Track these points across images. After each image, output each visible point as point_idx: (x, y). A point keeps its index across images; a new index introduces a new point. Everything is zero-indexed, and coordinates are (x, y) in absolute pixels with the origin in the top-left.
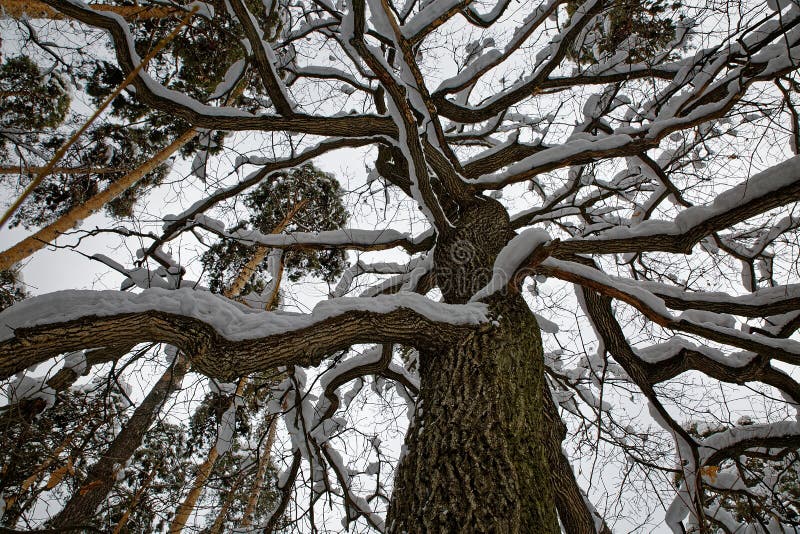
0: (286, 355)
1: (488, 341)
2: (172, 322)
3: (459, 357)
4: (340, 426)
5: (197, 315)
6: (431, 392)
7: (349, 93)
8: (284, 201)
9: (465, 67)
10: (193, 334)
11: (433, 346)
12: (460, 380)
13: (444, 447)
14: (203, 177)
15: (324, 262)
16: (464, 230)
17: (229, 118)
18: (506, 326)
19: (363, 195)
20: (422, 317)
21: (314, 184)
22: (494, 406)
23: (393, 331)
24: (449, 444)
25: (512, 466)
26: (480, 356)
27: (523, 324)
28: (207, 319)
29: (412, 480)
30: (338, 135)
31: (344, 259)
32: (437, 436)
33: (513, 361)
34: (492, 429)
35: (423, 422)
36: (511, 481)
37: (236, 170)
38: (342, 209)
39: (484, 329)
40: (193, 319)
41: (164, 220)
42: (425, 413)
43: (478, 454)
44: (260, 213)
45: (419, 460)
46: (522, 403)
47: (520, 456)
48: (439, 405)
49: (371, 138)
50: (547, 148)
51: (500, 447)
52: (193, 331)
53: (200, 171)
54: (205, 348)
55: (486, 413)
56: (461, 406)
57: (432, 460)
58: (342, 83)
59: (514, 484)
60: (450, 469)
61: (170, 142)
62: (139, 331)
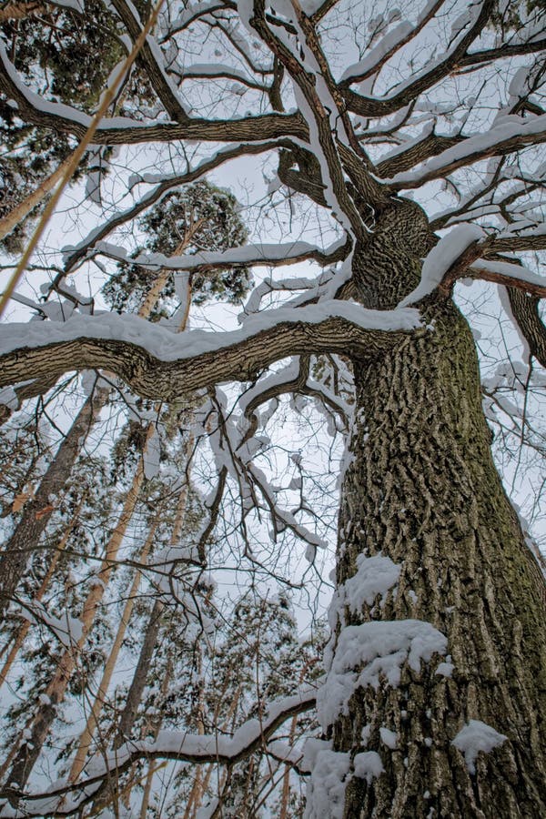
0: (223, 371)
1: (425, 346)
2: (104, 347)
3: (397, 363)
4: (264, 444)
5: (128, 339)
6: (371, 399)
7: (241, 93)
8: (179, 222)
9: (368, 51)
10: (127, 357)
11: (368, 354)
12: (401, 385)
13: (393, 450)
14: (99, 201)
15: (227, 283)
16: (383, 234)
17: (122, 130)
18: (441, 330)
19: (264, 208)
20: (355, 326)
21: (210, 201)
22: (439, 409)
23: (326, 340)
24: (398, 447)
25: (464, 465)
26: (418, 361)
27: (457, 327)
28: (137, 341)
29: (363, 484)
30: (239, 140)
31: (247, 279)
32: (385, 441)
33: (453, 364)
34: (440, 430)
35: (367, 429)
36: (464, 479)
37: (130, 191)
38: (241, 226)
39: (419, 334)
40: (124, 342)
41: (62, 252)
42: (367, 420)
43: (429, 455)
44: (156, 237)
45: (368, 465)
46: (466, 406)
47: (469, 455)
48: (382, 411)
49: (276, 140)
50: (466, 138)
51: (450, 447)
52: (127, 354)
53: (94, 195)
54: (141, 370)
55: (432, 416)
56: (406, 410)
57: (383, 463)
58: (233, 82)
59: (468, 482)
60: (403, 470)
61: (53, 169)
62: (72, 359)
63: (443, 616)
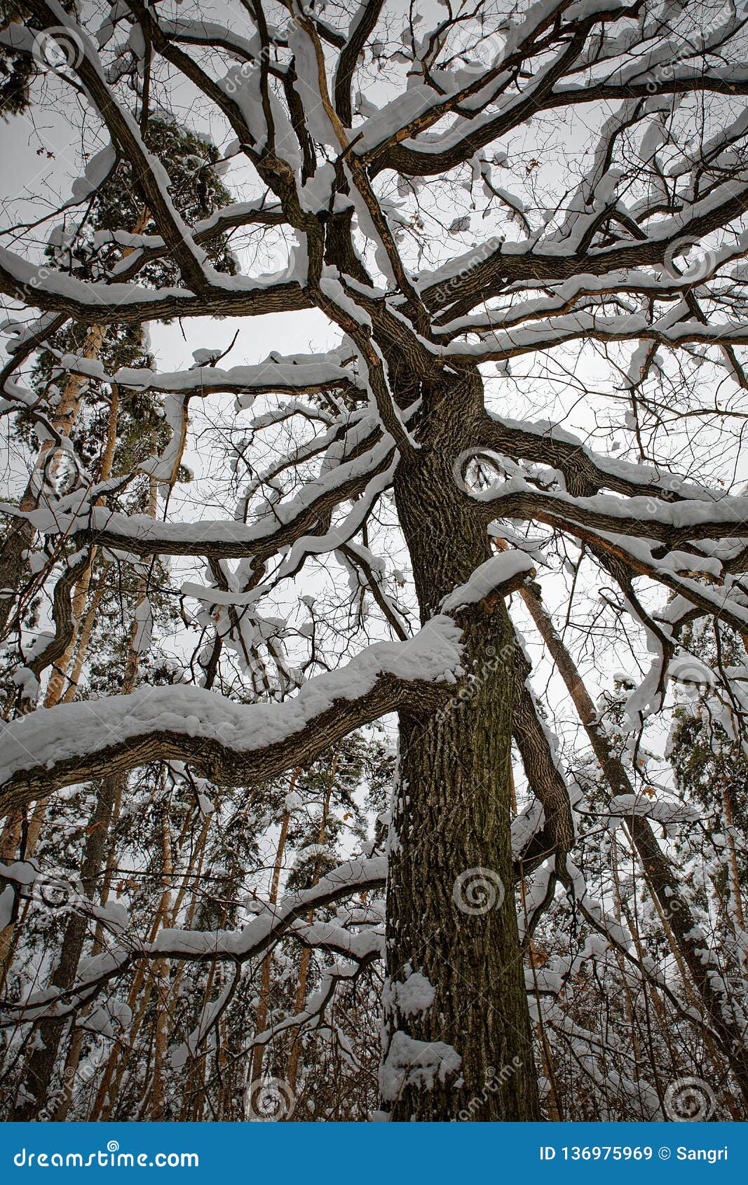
2: (183, 747)
10: (205, 757)
13: (433, 860)
16: (432, 453)
22: (471, 810)
24: (436, 856)
32: (426, 845)
48: (424, 801)
56: (444, 810)
60: (440, 887)
63: (460, 1038)
